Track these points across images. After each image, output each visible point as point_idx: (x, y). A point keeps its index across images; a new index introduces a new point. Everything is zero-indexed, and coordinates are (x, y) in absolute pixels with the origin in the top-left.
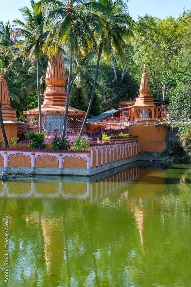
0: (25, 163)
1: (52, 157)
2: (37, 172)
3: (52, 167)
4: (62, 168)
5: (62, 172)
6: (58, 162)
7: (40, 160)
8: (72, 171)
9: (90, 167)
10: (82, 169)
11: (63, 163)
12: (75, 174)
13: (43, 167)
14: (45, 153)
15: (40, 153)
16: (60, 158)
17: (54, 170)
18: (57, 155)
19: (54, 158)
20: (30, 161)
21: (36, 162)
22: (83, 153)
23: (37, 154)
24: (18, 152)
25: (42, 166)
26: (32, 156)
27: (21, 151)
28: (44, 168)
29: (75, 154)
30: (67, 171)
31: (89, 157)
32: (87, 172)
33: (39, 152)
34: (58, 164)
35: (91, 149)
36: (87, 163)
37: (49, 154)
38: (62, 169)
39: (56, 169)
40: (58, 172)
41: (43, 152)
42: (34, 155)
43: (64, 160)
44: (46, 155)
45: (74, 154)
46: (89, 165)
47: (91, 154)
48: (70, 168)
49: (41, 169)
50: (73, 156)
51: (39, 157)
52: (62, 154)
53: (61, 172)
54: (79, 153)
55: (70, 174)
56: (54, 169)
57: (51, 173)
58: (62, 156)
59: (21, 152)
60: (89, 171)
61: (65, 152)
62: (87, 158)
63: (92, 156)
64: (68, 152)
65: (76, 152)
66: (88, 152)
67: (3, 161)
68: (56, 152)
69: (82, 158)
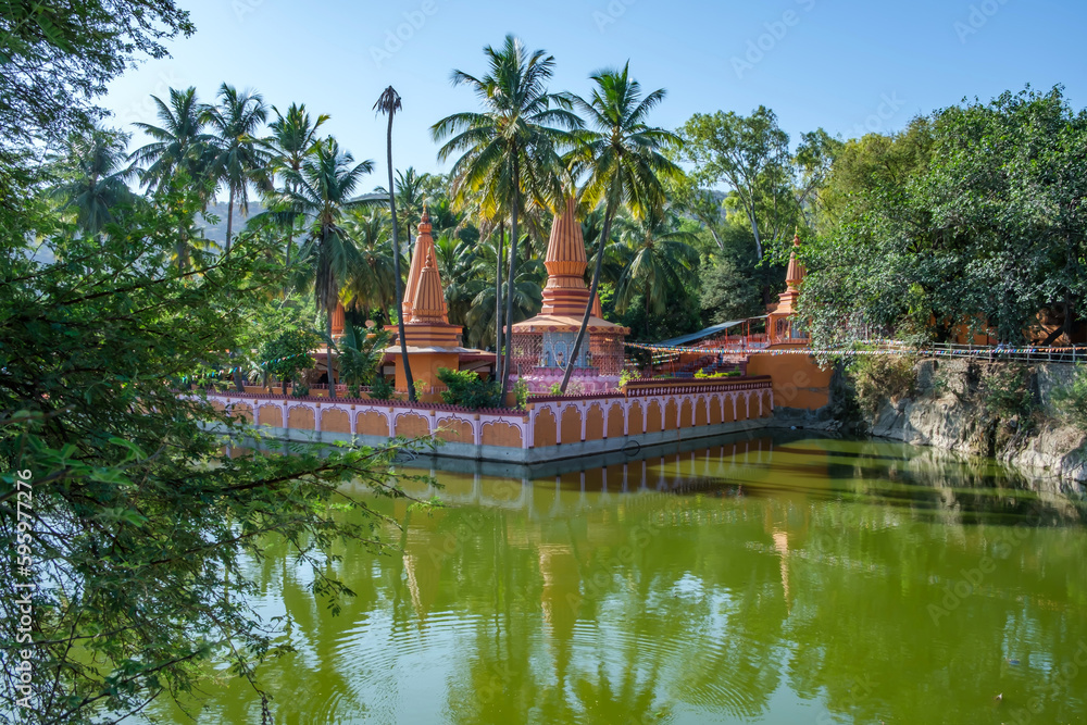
1: (462, 423)
2: (440, 450)
3: (464, 442)
4: (479, 444)
5: (480, 453)
6: (474, 433)
8: (496, 452)
9: (528, 446)
10: (514, 449)
11: (482, 435)
12: (503, 459)
13: (449, 442)
14: (450, 414)
15: (444, 413)
16: (475, 423)
17: (468, 447)
18: (469, 417)
19: (466, 425)
20: (428, 429)
21: (437, 430)
22: (516, 416)
23: (440, 414)
24: (410, 409)
25: (448, 438)
26: (430, 418)
27: (414, 408)
28: (451, 444)
29: (502, 417)
30: (488, 452)
31: (525, 424)
32: (519, 455)
33: (442, 411)
34: (473, 437)
35: (530, 408)
36: (522, 437)
37: (457, 415)
38: (480, 447)
39: (470, 446)
40: (473, 453)
41: (449, 411)
42: (434, 415)
43: (484, 428)
44: (452, 417)
45: (499, 417)
46: (527, 439)
47: (529, 419)
48: (493, 445)
49: (445, 445)
50: (498, 421)
51: (442, 422)
52: (479, 417)
53: (478, 452)
54: (508, 416)
55: (495, 458)
56: (466, 446)
57: (462, 454)
58: (478, 419)
59: (414, 410)
60: (526, 453)
61: (484, 413)
62: (523, 427)
63: (532, 422)
64: (489, 413)
65: (503, 414)
66: (524, 414)
67: (387, 427)
68: (470, 412)
69: (514, 427)
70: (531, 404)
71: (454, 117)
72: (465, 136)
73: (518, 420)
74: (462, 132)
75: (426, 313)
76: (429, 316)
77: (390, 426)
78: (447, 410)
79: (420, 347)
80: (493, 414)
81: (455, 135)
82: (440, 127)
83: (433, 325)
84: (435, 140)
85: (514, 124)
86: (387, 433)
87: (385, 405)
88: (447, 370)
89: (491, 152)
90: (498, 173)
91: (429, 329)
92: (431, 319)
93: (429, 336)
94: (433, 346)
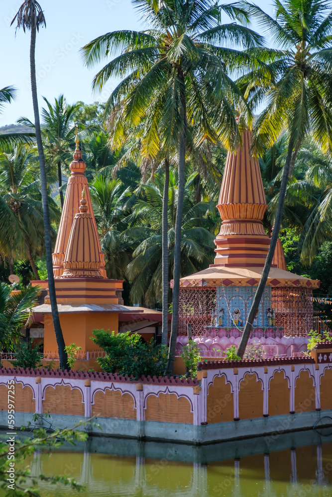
0: (74, 405)
1: (122, 394)
2: (96, 429)
3: (125, 419)
4: (142, 420)
5: (143, 430)
6: (136, 407)
7: (101, 400)
8: (162, 429)
9: (200, 422)
10: (184, 425)
11: (145, 408)
12: (170, 438)
13: (106, 418)
14: (108, 384)
15: (101, 382)
17: (129, 424)
18: (131, 388)
19: (127, 397)
20: (82, 402)
21: (93, 404)
22: (185, 385)
23: (97, 385)
24: (61, 379)
25: (106, 413)
26: (85, 389)
27: (66, 378)
28: (109, 420)
29: (169, 387)
30: (154, 430)
31: (196, 396)
32: (190, 433)
33: (98, 380)
34: (135, 411)
35: (202, 376)
36: (193, 410)
37: (117, 385)
38: (143, 424)
39: (132, 422)
41: (107, 381)
42: (90, 386)
43: (147, 400)
44: (111, 388)
45: (166, 387)
46: (199, 414)
47: (201, 389)
48: (159, 421)
49: (102, 421)
50: (165, 392)
51: (98, 393)
52: (142, 387)
53: (141, 430)
54: (176, 385)
55: (161, 436)
56: (127, 422)
57: (122, 433)
58: (141, 390)
59: (66, 381)
60: (198, 430)
61: (148, 382)
62: (194, 398)
63: (204, 393)
64: (154, 383)
65: (171, 383)
66: (196, 383)
67: (33, 401)
68: (132, 382)
69: (183, 398)
70: (203, 372)
71: (108, 36)
72: (123, 60)
73: (187, 391)
74: (118, 54)
75: (80, 266)
76: (84, 270)
77: (37, 399)
78: (104, 379)
79: (74, 305)
80: (159, 383)
81: (111, 58)
82: (93, 48)
83: (89, 279)
84: (88, 63)
85: (180, 44)
86: (32, 409)
87: (31, 374)
88: (103, 331)
89: (154, 78)
90: (162, 103)
91: (83, 285)
92: (87, 273)
93: (84, 293)
94: (88, 304)
